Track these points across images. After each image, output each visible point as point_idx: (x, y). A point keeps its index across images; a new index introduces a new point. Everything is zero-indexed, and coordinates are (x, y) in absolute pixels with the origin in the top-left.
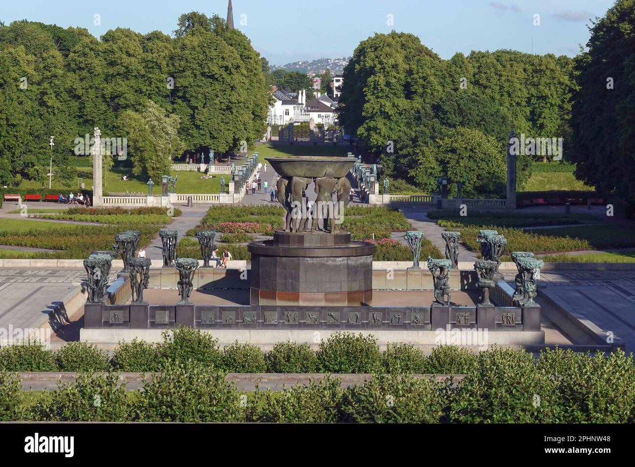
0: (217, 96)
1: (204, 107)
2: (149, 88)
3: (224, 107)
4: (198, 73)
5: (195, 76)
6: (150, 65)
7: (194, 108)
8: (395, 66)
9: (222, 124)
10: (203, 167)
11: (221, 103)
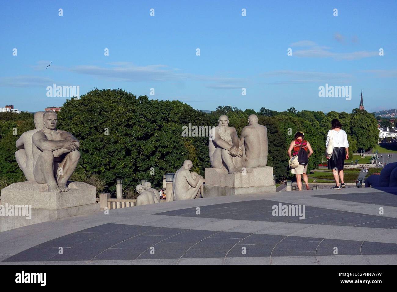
0: (365, 133)
1: (361, 137)
3: (367, 136)
4: (359, 127)
5: (358, 128)
6: (345, 125)
7: (358, 137)
9: (366, 142)
10: (362, 154)
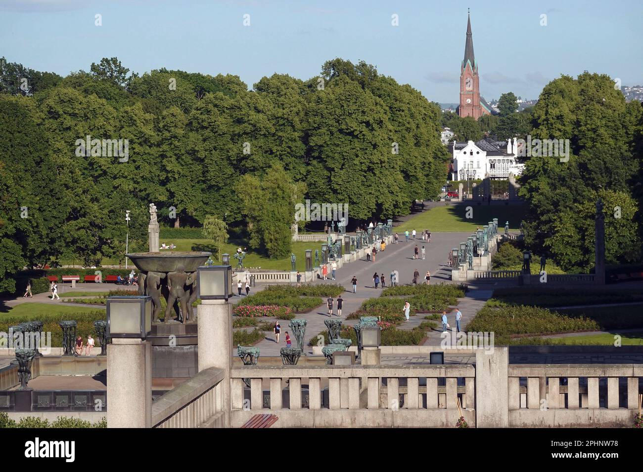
0: (357, 156)
1: (342, 169)
2: (279, 148)
3: (364, 168)
4: (334, 130)
5: (332, 134)
6: (281, 122)
7: (331, 170)
8: (560, 118)
9: (362, 188)
11: (361, 163)
